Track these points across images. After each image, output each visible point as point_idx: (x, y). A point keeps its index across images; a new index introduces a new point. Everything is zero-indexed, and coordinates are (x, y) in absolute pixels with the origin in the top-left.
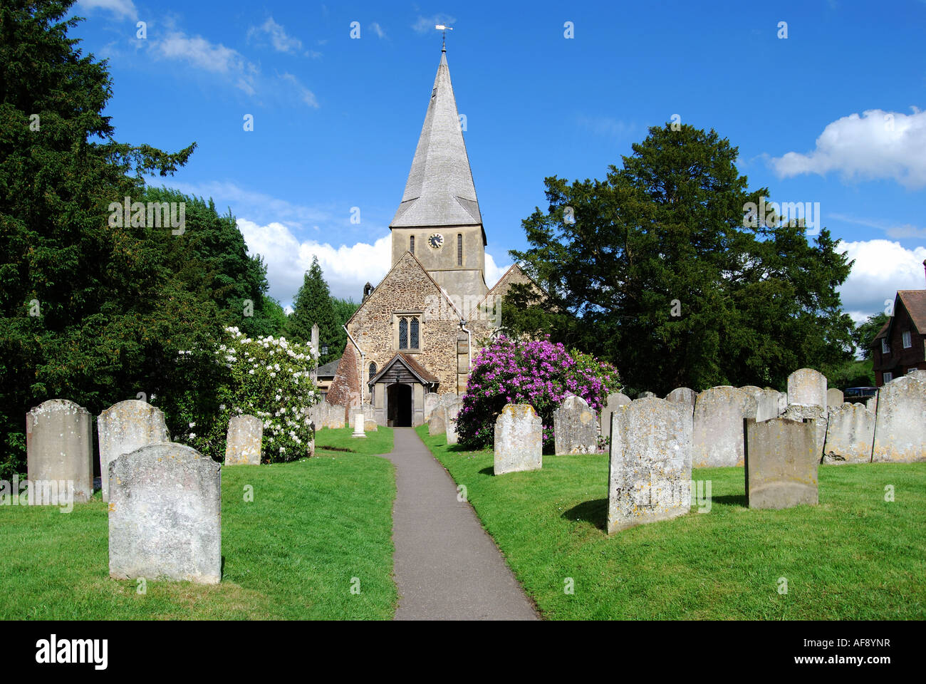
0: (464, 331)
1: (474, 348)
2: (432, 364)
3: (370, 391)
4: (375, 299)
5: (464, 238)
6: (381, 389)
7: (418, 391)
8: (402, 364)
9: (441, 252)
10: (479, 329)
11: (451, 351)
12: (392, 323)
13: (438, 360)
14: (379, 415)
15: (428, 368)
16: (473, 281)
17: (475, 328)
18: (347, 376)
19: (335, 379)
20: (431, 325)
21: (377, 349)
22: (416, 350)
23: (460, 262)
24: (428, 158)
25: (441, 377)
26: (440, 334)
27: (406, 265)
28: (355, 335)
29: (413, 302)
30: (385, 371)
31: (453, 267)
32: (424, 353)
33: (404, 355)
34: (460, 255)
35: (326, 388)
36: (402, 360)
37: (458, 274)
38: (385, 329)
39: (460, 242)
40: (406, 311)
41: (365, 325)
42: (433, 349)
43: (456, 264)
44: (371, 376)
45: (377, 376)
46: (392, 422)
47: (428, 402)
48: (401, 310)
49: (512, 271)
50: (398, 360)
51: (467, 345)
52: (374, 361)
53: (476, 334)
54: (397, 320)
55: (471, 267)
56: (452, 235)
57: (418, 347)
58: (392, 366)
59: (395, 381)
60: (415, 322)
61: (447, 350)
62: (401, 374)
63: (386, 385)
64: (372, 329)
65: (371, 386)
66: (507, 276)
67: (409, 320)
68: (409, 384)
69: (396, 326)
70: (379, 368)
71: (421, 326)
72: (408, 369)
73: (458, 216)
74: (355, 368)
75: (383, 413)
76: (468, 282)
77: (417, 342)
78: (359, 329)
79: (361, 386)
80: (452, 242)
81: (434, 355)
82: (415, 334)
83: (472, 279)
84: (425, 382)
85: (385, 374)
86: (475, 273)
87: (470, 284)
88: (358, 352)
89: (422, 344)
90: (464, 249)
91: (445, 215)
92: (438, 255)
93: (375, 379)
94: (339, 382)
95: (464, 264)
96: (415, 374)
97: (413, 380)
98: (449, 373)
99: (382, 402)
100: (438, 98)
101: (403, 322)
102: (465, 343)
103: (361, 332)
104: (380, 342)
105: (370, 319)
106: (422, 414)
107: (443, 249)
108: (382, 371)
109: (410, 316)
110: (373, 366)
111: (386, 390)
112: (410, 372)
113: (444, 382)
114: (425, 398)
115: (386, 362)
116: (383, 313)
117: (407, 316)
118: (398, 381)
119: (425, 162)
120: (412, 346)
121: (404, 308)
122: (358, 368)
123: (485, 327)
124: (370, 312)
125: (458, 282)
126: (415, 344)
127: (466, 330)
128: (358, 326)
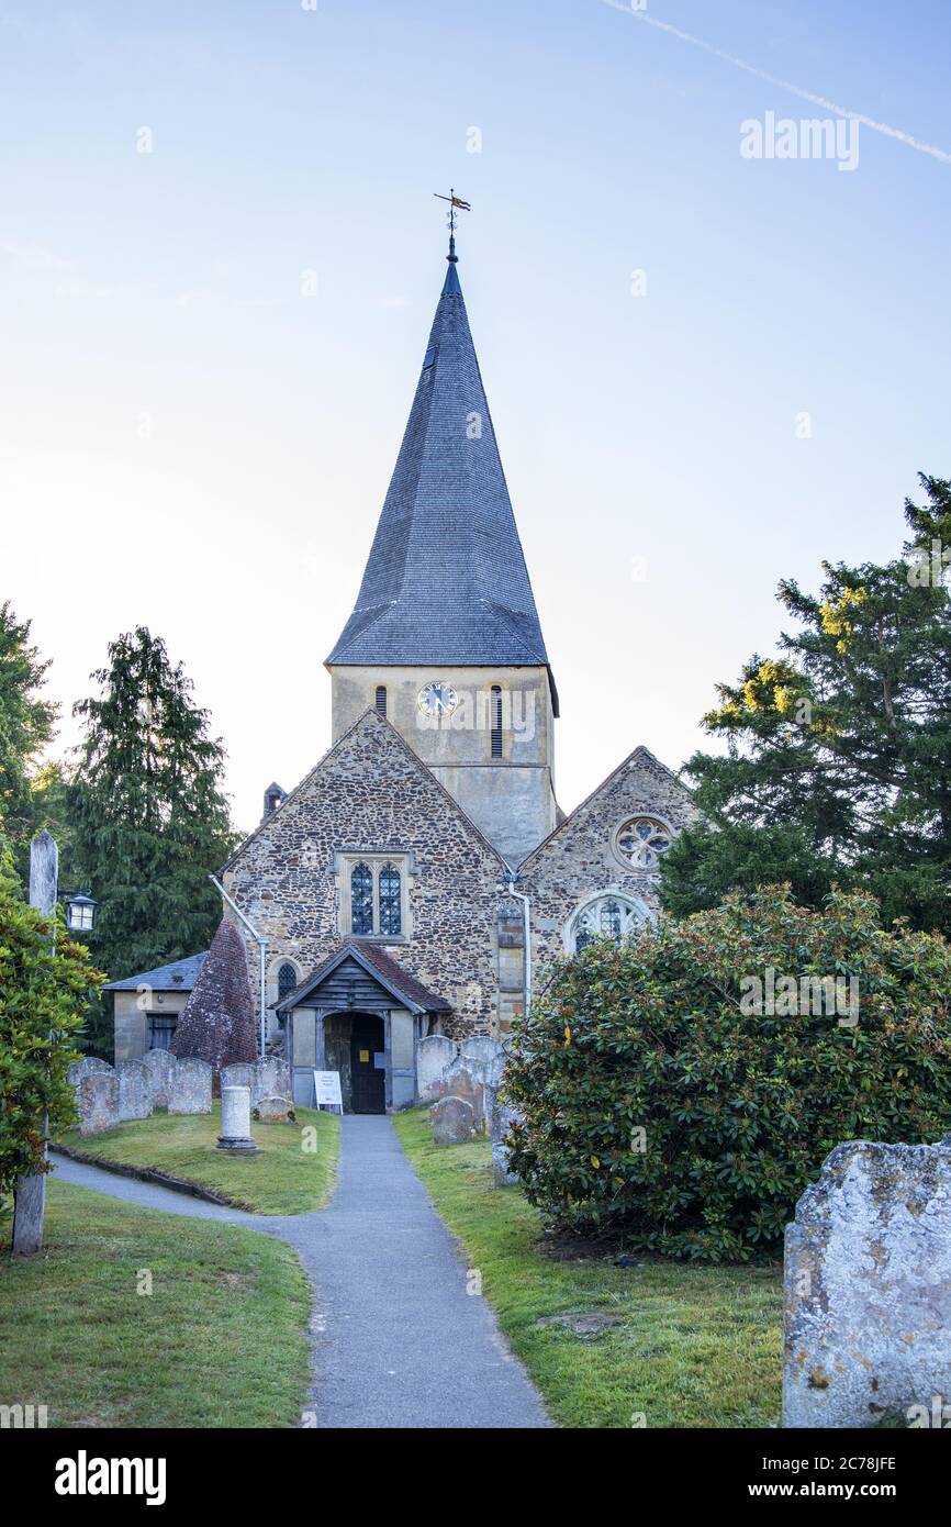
0: (514, 897)
1: (538, 936)
2: (434, 971)
3: (282, 1027)
6: (308, 1024)
7: (400, 1028)
8: (360, 967)
10: (550, 894)
11: (480, 940)
12: (333, 874)
13: (448, 960)
14: (304, 1081)
15: (425, 978)
16: (527, 792)
17: (541, 892)
19: (194, 998)
20: (430, 882)
21: (298, 931)
22: (393, 937)
23: (497, 749)
25: (457, 999)
26: (452, 901)
27: (366, 742)
28: (241, 900)
29: (387, 827)
30: (317, 983)
31: (482, 761)
32: (415, 943)
33: (365, 946)
34: (497, 735)
35: (174, 1016)
36: (360, 957)
37: (493, 775)
38: (317, 886)
40: (367, 846)
41: (266, 877)
42: (436, 937)
43: (488, 756)
44: (283, 992)
45: (298, 994)
47: (427, 1056)
48: (356, 845)
49: (632, 764)
50: (350, 959)
51: (521, 930)
52: (292, 958)
53: (541, 906)
54: (344, 866)
55: (521, 761)
57: (398, 931)
58: (337, 968)
59: (341, 1005)
60: (390, 874)
61: (470, 939)
62: (358, 990)
63: (321, 1015)
64: (283, 885)
65: (283, 1017)
66: (621, 775)
67: (375, 868)
68: (380, 1015)
69: (344, 882)
70: (302, 973)
71: (407, 882)
72: (374, 980)
73: (492, 647)
74: (245, 974)
76: (518, 793)
77: (397, 920)
78: (250, 885)
79: (258, 1013)
81: (440, 950)
82: (391, 900)
83: (525, 787)
84: (419, 1008)
85: (318, 990)
86: (535, 777)
87: (522, 797)
88: (249, 938)
89: (409, 925)
93: (291, 999)
94: (204, 1002)
95: (505, 752)
96: (394, 990)
97: (387, 1005)
98: (478, 990)
99: (312, 1052)
100: (440, 371)
101: (362, 872)
103: (257, 892)
104: (304, 917)
105: (279, 862)
106: (411, 1082)
108: (308, 982)
109: (378, 859)
110: (287, 973)
111: (321, 1026)
112: (379, 985)
113: (464, 1011)
114: (418, 1045)
115: (319, 961)
116: (310, 850)
117: (371, 860)
118: (350, 1005)
120: (383, 928)
121: (364, 841)
122: (250, 972)
123: (564, 891)
124: (279, 847)
125: (492, 793)
126: (394, 924)
127: (518, 895)
128: (248, 878)
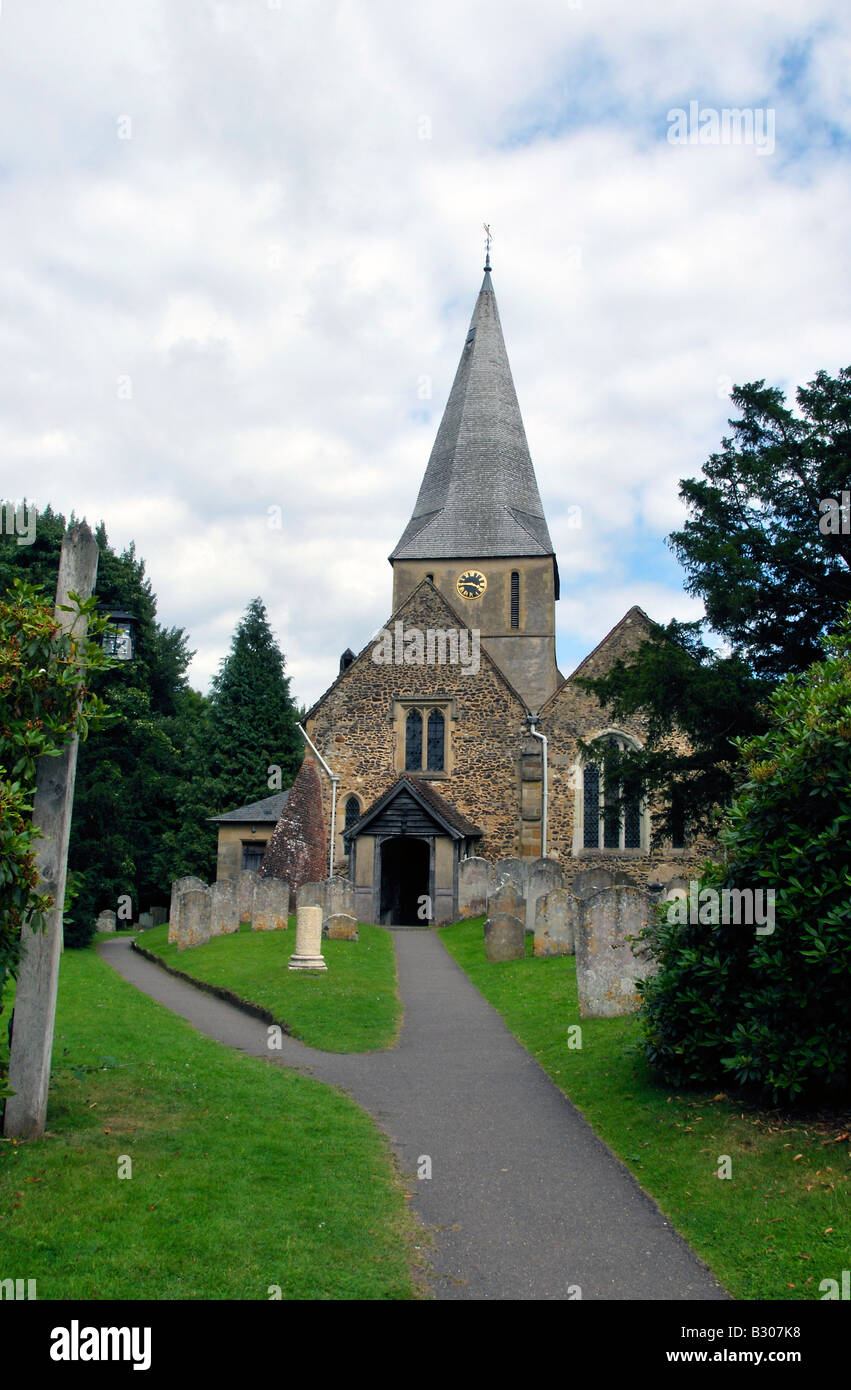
0: (535, 737)
1: (553, 770)
2: (469, 802)
3: (348, 851)
4: (361, 672)
5: (523, 579)
6: (368, 849)
7: (443, 855)
8: (411, 797)
9: (481, 605)
10: (564, 734)
11: (507, 775)
12: (392, 720)
13: (481, 793)
14: (364, 900)
15: (462, 809)
16: (537, 656)
17: (556, 732)
18: (305, 821)
19: (279, 828)
20: (468, 725)
21: (363, 769)
22: (437, 774)
23: (515, 623)
24: (460, 442)
25: (488, 827)
26: (485, 741)
27: (421, 609)
28: (319, 742)
29: (435, 679)
30: (376, 812)
31: (502, 632)
32: (454, 778)
33: (415, 781)
34: (515, 610)
35: (262, 844)
36: (412, 789)
37: (512, 643)
38: (379, 731)
39: (515, 587)
40: (419, 696)
41: (340, 723)
42: (472, 772)
43: (508, 625)
44: (349, 821)
45: (360, 824)
46: (389, 916)
47: (466, 877)
48: (411, 695)
49: (629, 621)
50: (404, 791)
51: (541, 765)
52: (357, 793)
53: (557, 744)
54: (401, 713)
55: (535, 632)
56: (501, 575)
57: (441, 768)
58: (393, 800)
59: (396, 831)
60: (437, 720)
61: (500, 774)
62: (410, 818)
63: (379, 841)
64: (353, 730)
65: (350, 841)
66: (619, 631)
67: (425, 714)
68: (427, 840)
69: (401, 726)
70: (365, 805)
71: (450, 726)
72: (422, 809)
73: (513, 542)
74: (319, 806)
75: (370, 897)
76: (530, 658)
77: (441, 759)
78: (328, 730)
79: (329, 840)
80: (502, 587)
81: (475, 783)
82: (437, 742)
83: (536, 652)
84: (458, 835)
85: (378, 818)
86: (543, 644)
87: (533, 661)
88: (324, 775)
89: (451, 762)
90: (523, 600)
91: (489, 539)
92: (477, 609)
93: (357, 826)
94: (287, 831)
95: (522, 625)
96: (438, 818)
97: (433, 831)
98: (504, 819)
99: (371, 874)
100: (477, 345)
101: (414, 718)
102: (538, 759)
103: (332, 736)
104: (368, 756)
105: (350, 711)
106: (450, 899)
107: (485, 598)
108: (370, 811)
109: (428, 707)
110: (352, 804)
111: (378, 850)
112: (426, 814)
113: (493, 837)
114: (458, 866)
115: (379, 795)
116: (375, 700)
117: (422, 707)
118: (403, 831)
119: (454, 448)
120: (430, 765)
121: (417, 691)
122: (324, 805)
123: (575, 730)
124: (350, 697)
125: (511, 658)
126: (438, 762)
127: (538, 734)
128: (326, 724)
